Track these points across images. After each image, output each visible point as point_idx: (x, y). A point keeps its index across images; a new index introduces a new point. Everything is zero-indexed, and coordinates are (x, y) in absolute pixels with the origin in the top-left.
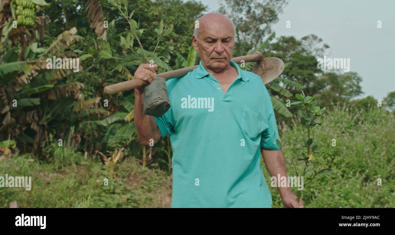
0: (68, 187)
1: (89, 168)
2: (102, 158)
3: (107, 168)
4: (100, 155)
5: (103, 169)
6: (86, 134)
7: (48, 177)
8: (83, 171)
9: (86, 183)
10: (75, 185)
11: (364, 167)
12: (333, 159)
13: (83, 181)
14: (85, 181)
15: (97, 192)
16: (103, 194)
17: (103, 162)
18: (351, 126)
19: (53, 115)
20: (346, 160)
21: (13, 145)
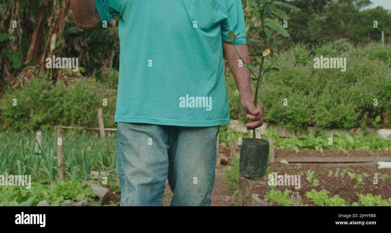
7: (106, 91)
12: (288, 81)
18: (305, 58)
19: (92, 38)
20: (296, 82)
21: (83, 70)
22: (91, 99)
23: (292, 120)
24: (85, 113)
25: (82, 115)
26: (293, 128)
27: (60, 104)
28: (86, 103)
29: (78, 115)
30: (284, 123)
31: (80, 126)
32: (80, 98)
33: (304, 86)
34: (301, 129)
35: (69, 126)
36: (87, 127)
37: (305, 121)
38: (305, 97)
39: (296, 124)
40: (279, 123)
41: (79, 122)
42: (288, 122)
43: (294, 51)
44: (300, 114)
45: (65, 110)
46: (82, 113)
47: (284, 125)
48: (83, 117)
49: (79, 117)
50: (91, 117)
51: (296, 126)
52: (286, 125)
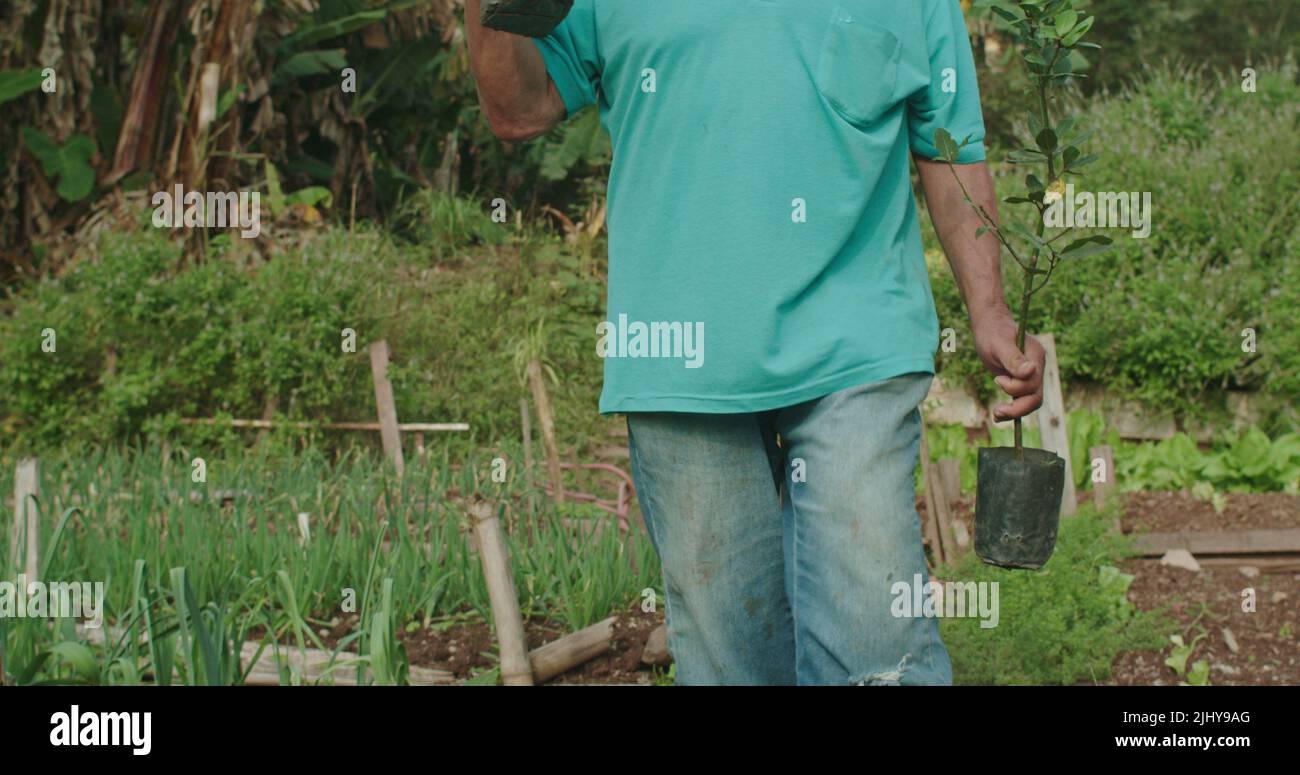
0: (480, 305)
1: (528, 255)
2: (558, 224)
3: (573, 250)
4: (554, 217)
5: (565, 254)
6: (476, 143)
7: (419, 278)
8: (515, 261)
9: (525, 291)
10: (497, 298)
13: (515, 286)
14: (520, 287)
15: (556, 310)
16: (571, 317)
17: (563, 233)
18: (1196, 120)
19: (380, 94)
20: (1169, 215)
21: (326, 199)
22: (343, 307)
23: (1166, 370)
24: (319, 366)
25: (307, 373)
26: (1169, 402)
27: (220, 329)
28: (323, 324)
29: (290, 374)
30: (1131, 382)
31: (300, 416)
32: (298, 305)
33: (1202, 228)
34: (1201, 405)
35: (260, 417)
36: (328, 422)
37: (1217, 372)
38: (1215, 271)
39: (1181, 385)
40: (1109, 383)
41: (293, 401)
42: (1147, 377)
43: (1149, 94)
44: (1198, 345)
45: (238, 355)
46: (307, 365)
47: (1130, 388)
48: (309, 380)
49: (297, 382)
50: (346, 379)
51: (1182, 394)
52: (1137, 391)
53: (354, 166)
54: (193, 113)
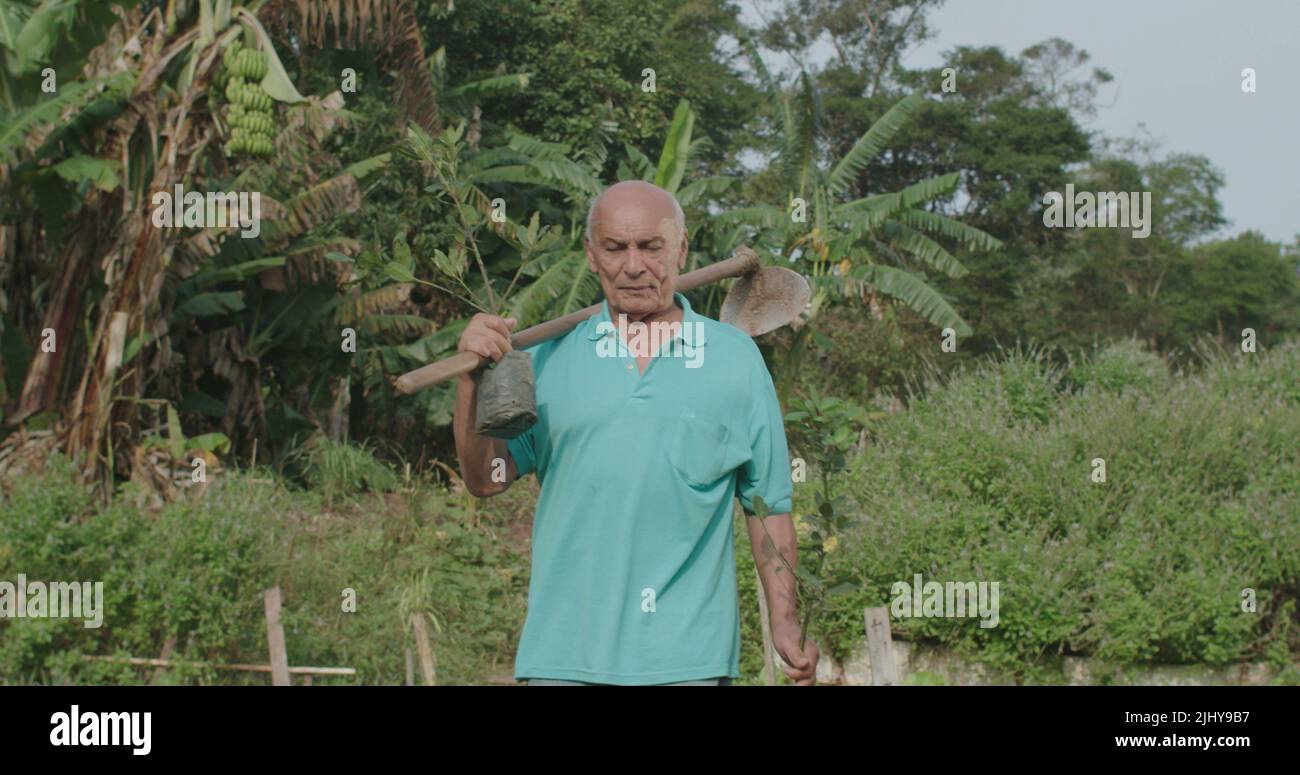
0: (369, 552)
1: (416, 505)
2: (445, 477)
3: (458, 501)
4: (441, 470)
5: (451, 505)
7: (310, 523)
8: (404, 511)
9: (412, 540)
10: (385, 545)
11: (1050, 503)
12: (986, 485)
13: (402, 535)
14: (406, 536)
15: (440, 559)
16: (455, 566)
17: (448, 484)
18: (1045, 399)
19: (277, 333)
20: (1014, 489)
21: (224, 445)
22: (241, 554)
23: (1007, 635)
24: (216, 609)
25: (205, 615)
26: (1009, 664)
27: (123, 571)
28: (222, 570)
29: (189, 616)
30: (975, 645)
31: (196, 656)
32: (198, 551)
33: (1045, 503)
34: (1040, 668)
35: (157, 656)
36: (222, 662)
37: (1053, 638)
38: (1054, 544)
39: (1020, 648)
40: (955, 645)
41: (190, 642)
42: (990, 641)
43: (1002, 373)
44: (1037, 613)
45: (140, 597)
46: (204, 607)
47: (974, 651)
48: (206, 622)
49: (194, 624)
50: (240, 622)
51: (1021, 657)
52: (980, 653)
53: (246, 405)
54: (100, 358)
